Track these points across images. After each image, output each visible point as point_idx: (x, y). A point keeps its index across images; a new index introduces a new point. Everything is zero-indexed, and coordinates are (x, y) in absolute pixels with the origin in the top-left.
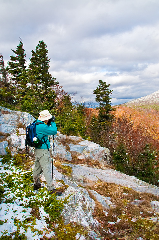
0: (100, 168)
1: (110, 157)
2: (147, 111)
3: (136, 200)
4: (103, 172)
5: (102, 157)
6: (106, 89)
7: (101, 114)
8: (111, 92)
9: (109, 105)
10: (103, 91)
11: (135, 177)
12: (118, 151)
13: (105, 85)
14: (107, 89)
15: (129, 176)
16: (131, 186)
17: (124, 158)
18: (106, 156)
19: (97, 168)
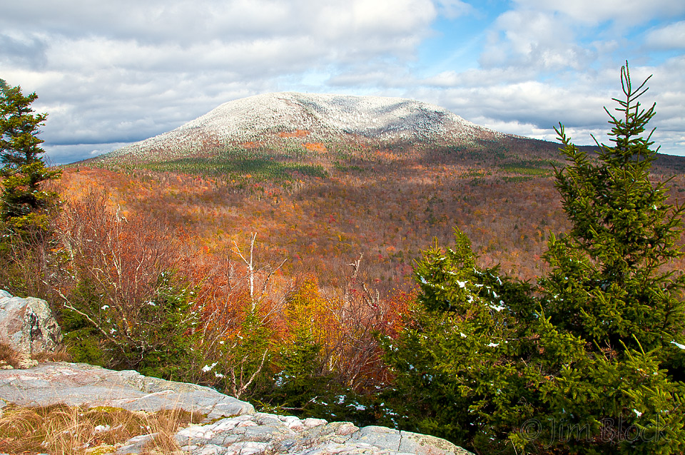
0: (15, 365)
1: (52, 324)
2: (164, 179)
3: (134, 439)
4: (25, 376)
5: (22, 328)
6: (24, 111)
7: (10, 191)
8: (41, 119)
9: (36, 160)
10: (12, 115)
11: (133, 373)
12: (76, 303)
13: (20, 95)
14: (28, 111)
15: (114, 372)
16: (121, 402)
17: (97, 322)
18: (34, 323)
19: (5, 367)
